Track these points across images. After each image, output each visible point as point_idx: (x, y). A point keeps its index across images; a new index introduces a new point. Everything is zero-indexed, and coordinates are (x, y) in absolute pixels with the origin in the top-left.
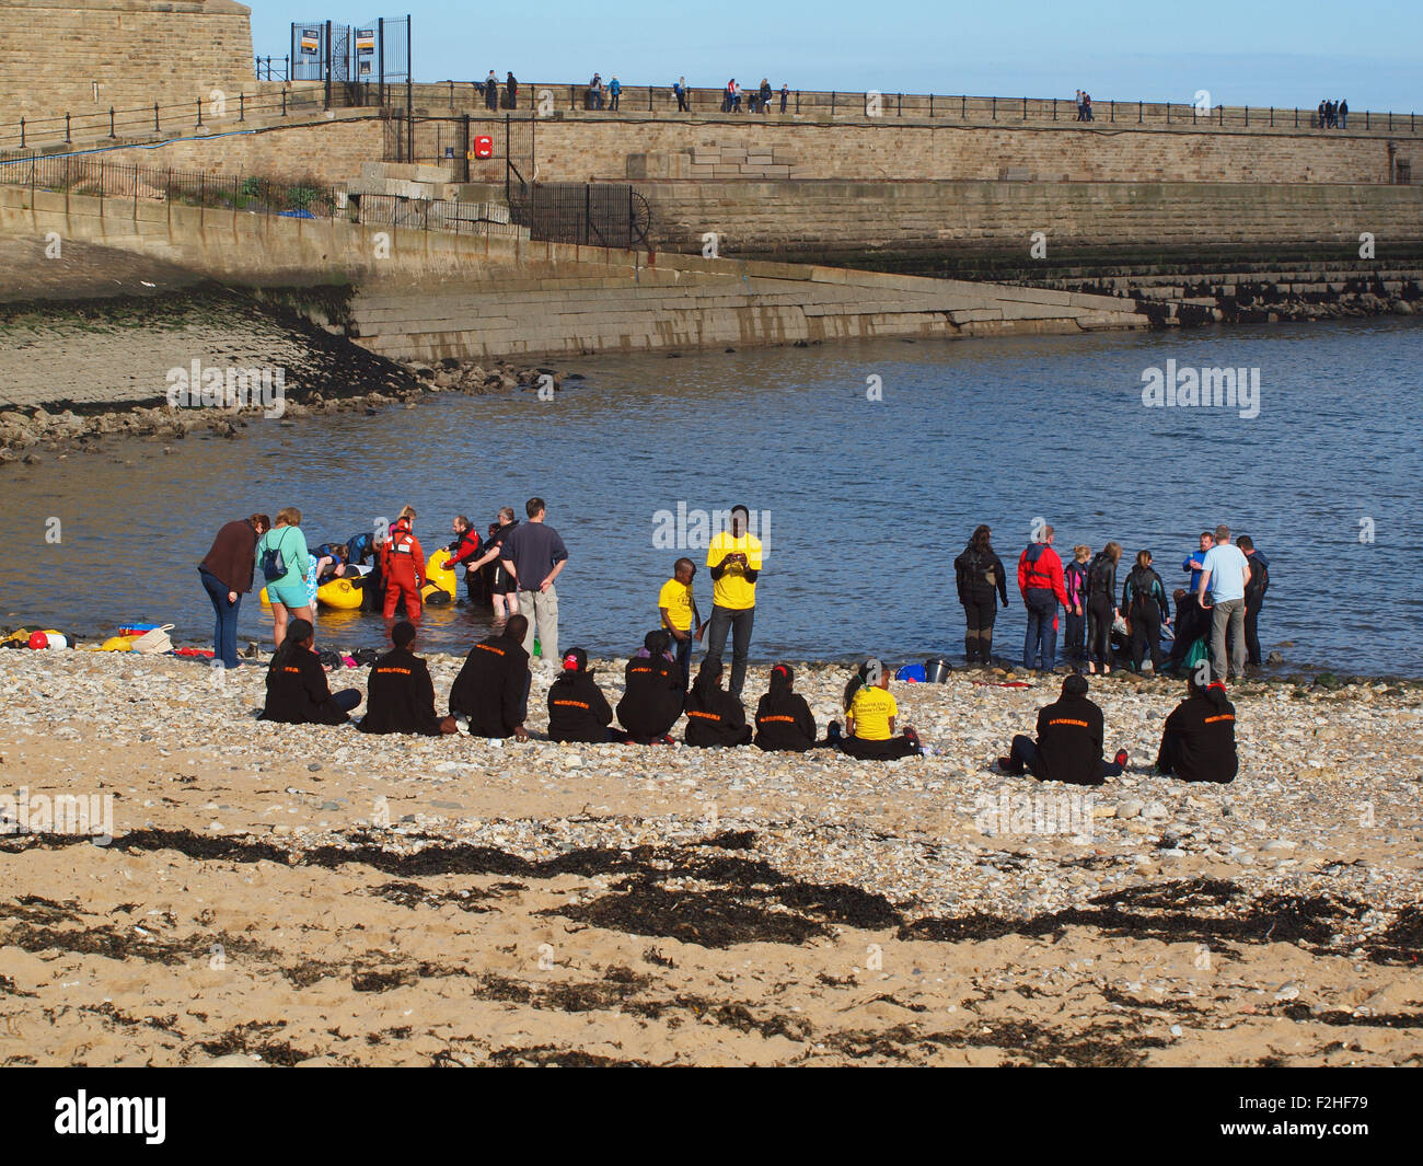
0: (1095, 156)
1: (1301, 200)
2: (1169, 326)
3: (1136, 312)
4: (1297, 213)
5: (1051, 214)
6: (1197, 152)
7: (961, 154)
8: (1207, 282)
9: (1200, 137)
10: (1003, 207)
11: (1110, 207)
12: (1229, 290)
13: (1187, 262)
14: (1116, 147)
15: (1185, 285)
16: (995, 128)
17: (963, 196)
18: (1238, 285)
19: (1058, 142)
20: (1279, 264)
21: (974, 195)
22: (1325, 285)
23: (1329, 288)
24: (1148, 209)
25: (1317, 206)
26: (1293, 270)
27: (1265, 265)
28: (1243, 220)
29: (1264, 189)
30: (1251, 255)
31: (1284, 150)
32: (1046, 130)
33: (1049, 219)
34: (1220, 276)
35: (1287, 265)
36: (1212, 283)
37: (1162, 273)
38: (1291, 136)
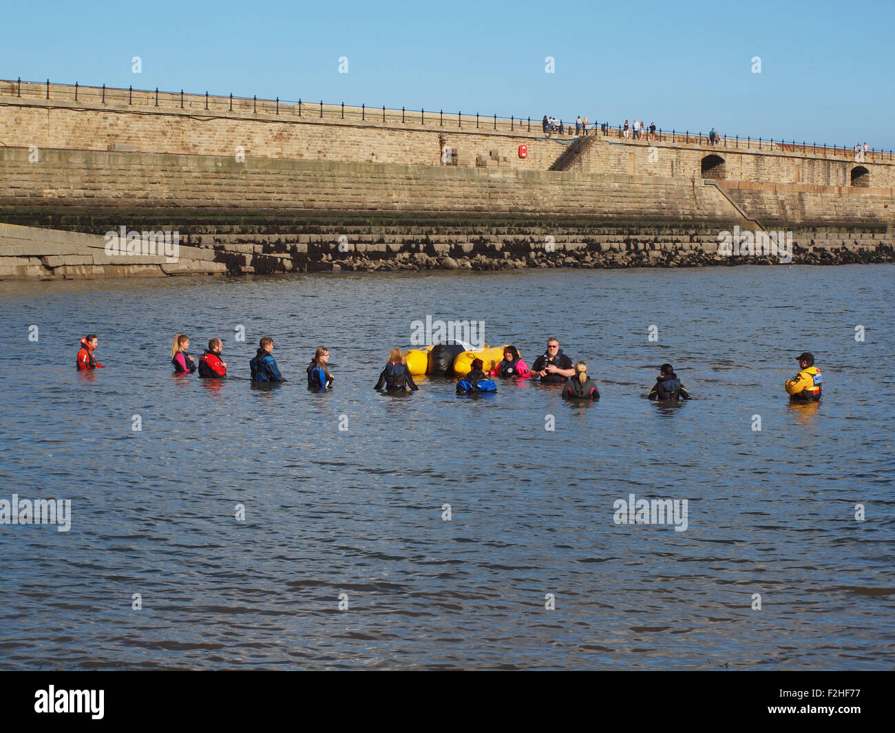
0: (192, 137)
1: (364, 175)
2: (245, 273)
3: (216, 261)
4: (361, 186)
5: (146, 179)
6: (279, 137)
7: (74, 132)
8: (283, 241)
9: (281, 125)
10: (103, 172)
11: (199, 175)
12: (302, 248)
13: (266, 223)
14: (210, 130)
15: (264, 242)
16: (103, 111)
17: (68, 162)
18: (310, 244)
19: (160, 123)
20: (345, 227)
21: (77, 161)
22: (384, 245)
23: (388, 247)
24: (232, 178)
25: (377, 180)
26: (357, 232)
27: (333, 228)
28: (315, 190)
29: (333, 165)
30: (321, 219)
31: (353, 138)
32: (149, 114)
33: (144, 183)
34: (294, 236)
35: (352, 228)
36: (287, 242)
37: (244, 232)
38: (359, 127)
